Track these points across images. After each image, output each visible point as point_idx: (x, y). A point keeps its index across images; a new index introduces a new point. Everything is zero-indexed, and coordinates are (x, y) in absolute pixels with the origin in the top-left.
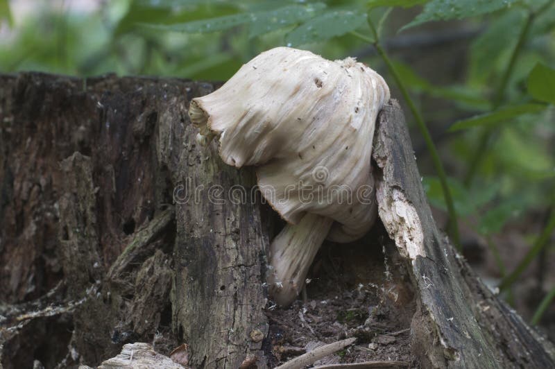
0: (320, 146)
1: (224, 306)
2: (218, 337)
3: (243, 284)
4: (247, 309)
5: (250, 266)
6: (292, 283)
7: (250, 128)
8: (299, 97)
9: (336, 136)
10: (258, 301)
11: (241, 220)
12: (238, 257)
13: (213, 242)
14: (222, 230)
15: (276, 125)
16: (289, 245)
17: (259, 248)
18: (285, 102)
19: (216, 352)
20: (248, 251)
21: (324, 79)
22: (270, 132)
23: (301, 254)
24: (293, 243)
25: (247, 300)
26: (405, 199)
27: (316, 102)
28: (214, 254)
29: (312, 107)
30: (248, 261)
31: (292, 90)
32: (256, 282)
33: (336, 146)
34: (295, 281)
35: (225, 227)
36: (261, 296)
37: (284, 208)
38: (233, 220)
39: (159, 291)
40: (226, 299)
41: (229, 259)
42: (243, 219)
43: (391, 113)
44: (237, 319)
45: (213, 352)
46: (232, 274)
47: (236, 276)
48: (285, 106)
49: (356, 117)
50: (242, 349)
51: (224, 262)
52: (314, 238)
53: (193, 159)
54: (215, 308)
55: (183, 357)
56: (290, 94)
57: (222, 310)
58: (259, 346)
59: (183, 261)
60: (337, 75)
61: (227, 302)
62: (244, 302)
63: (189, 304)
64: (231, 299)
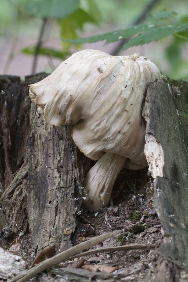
0: (103, 110)
1: (50, 214)
2: (45, 233)
3: (62, 199)
4: (63, 215)
5: (68, 188)
6: (100, 197)
7: (61, 101)
8: (89, 80)
9: (113, 103)
10: (71, 209)
11: (63, 159)
12: (60, 182)
13: (46, 174)
14: (52, 166)
15: (75, 99)
16: (97, 173)
17: (75, 176)
18: (80, 84)
19: (43, 243)
20: (67, 178)
21: (104, 68)
22: (73, 103)
23: (105, 179)
24: (99, 172)
25: (64, 209)
26: (155, 141)
27: (98, 83)
28: (47, 181)
29: (96, 86)
30: (66, 185)
31: (84, 76)
32: (70, 198)
33: (113, 110)
34: (102, 195)
35: (54, 163)
36: (73, 206)
37: (88, 150)
38: (59, 159)
39: (25, 206)
40: (51, 209)
41: (55, 184)
42: (65, 158)
43: (154, 87)
44: (57, 221)
45: (41, 243)
46: (56, 193)
47: (59, 195)
48: (80, 86)
49: (126, 90)
50: (58, 240)
51: (52, 186)
52: (113, 168)
53: (39, 122)
54: (45, 215)
55: (17, 247)
56: (83, 78)
57: (49, 216)
58: (69, 237)
59: (31, 186)
60: (113, 65)
61: (52, 211)
62: (62, 211)
63: (33, 214)
64: (54, 209)
